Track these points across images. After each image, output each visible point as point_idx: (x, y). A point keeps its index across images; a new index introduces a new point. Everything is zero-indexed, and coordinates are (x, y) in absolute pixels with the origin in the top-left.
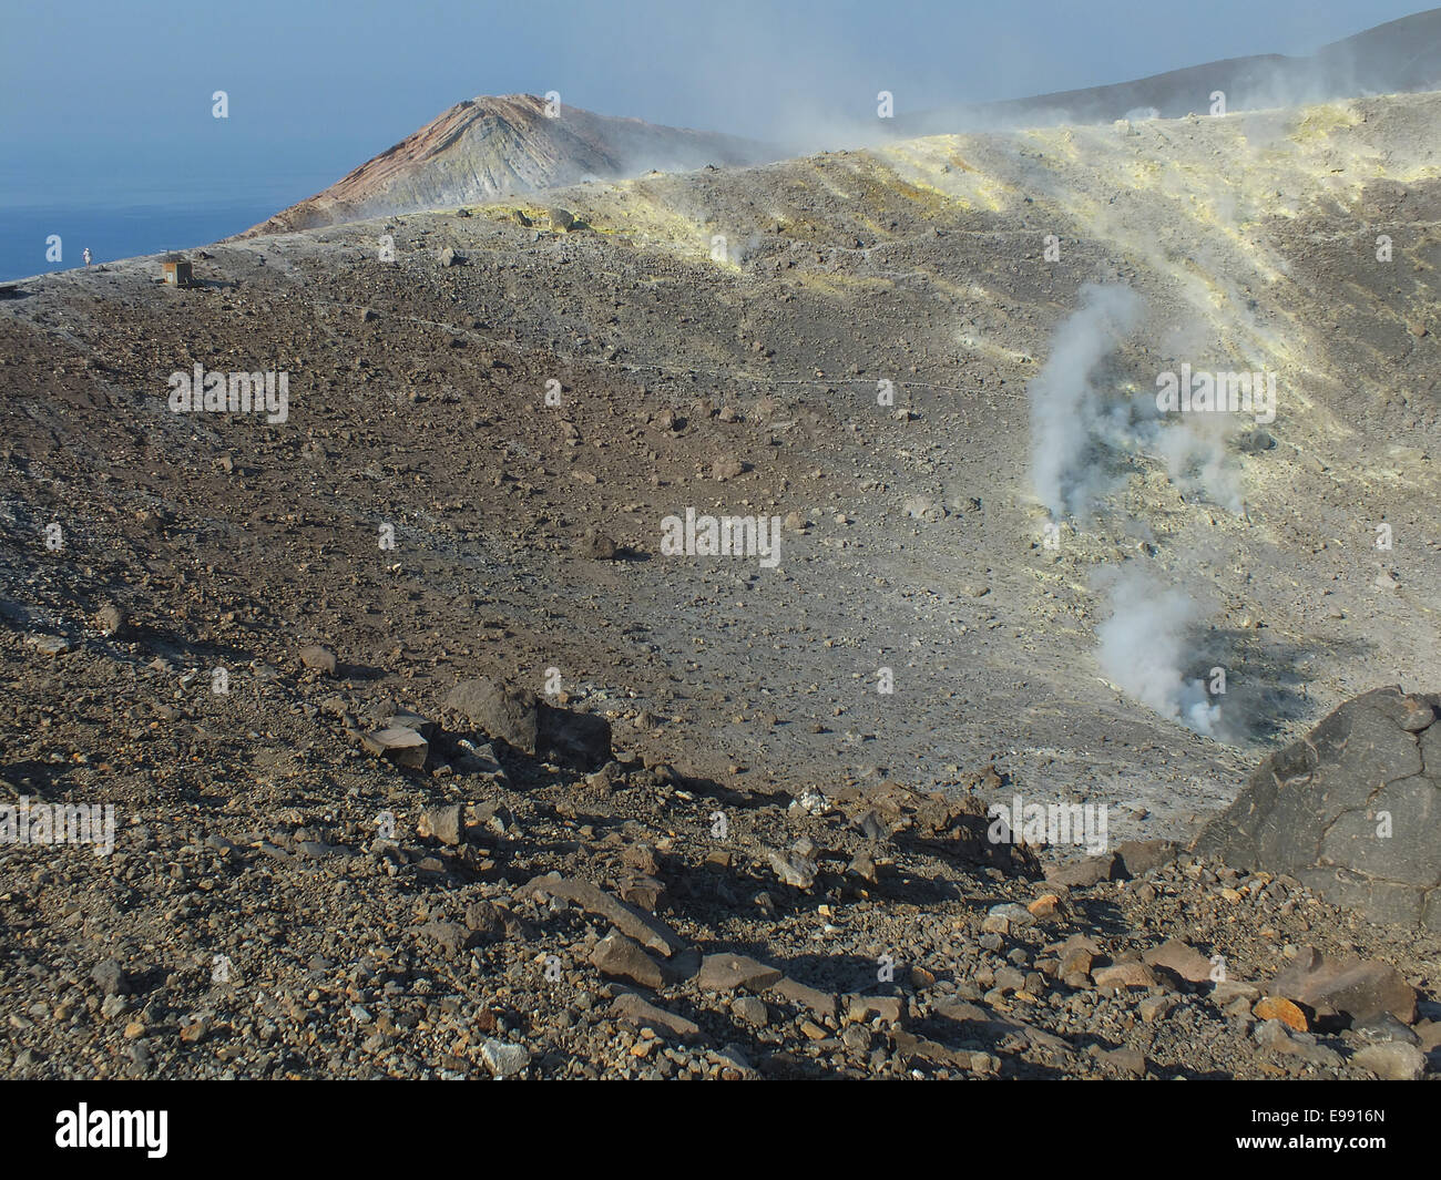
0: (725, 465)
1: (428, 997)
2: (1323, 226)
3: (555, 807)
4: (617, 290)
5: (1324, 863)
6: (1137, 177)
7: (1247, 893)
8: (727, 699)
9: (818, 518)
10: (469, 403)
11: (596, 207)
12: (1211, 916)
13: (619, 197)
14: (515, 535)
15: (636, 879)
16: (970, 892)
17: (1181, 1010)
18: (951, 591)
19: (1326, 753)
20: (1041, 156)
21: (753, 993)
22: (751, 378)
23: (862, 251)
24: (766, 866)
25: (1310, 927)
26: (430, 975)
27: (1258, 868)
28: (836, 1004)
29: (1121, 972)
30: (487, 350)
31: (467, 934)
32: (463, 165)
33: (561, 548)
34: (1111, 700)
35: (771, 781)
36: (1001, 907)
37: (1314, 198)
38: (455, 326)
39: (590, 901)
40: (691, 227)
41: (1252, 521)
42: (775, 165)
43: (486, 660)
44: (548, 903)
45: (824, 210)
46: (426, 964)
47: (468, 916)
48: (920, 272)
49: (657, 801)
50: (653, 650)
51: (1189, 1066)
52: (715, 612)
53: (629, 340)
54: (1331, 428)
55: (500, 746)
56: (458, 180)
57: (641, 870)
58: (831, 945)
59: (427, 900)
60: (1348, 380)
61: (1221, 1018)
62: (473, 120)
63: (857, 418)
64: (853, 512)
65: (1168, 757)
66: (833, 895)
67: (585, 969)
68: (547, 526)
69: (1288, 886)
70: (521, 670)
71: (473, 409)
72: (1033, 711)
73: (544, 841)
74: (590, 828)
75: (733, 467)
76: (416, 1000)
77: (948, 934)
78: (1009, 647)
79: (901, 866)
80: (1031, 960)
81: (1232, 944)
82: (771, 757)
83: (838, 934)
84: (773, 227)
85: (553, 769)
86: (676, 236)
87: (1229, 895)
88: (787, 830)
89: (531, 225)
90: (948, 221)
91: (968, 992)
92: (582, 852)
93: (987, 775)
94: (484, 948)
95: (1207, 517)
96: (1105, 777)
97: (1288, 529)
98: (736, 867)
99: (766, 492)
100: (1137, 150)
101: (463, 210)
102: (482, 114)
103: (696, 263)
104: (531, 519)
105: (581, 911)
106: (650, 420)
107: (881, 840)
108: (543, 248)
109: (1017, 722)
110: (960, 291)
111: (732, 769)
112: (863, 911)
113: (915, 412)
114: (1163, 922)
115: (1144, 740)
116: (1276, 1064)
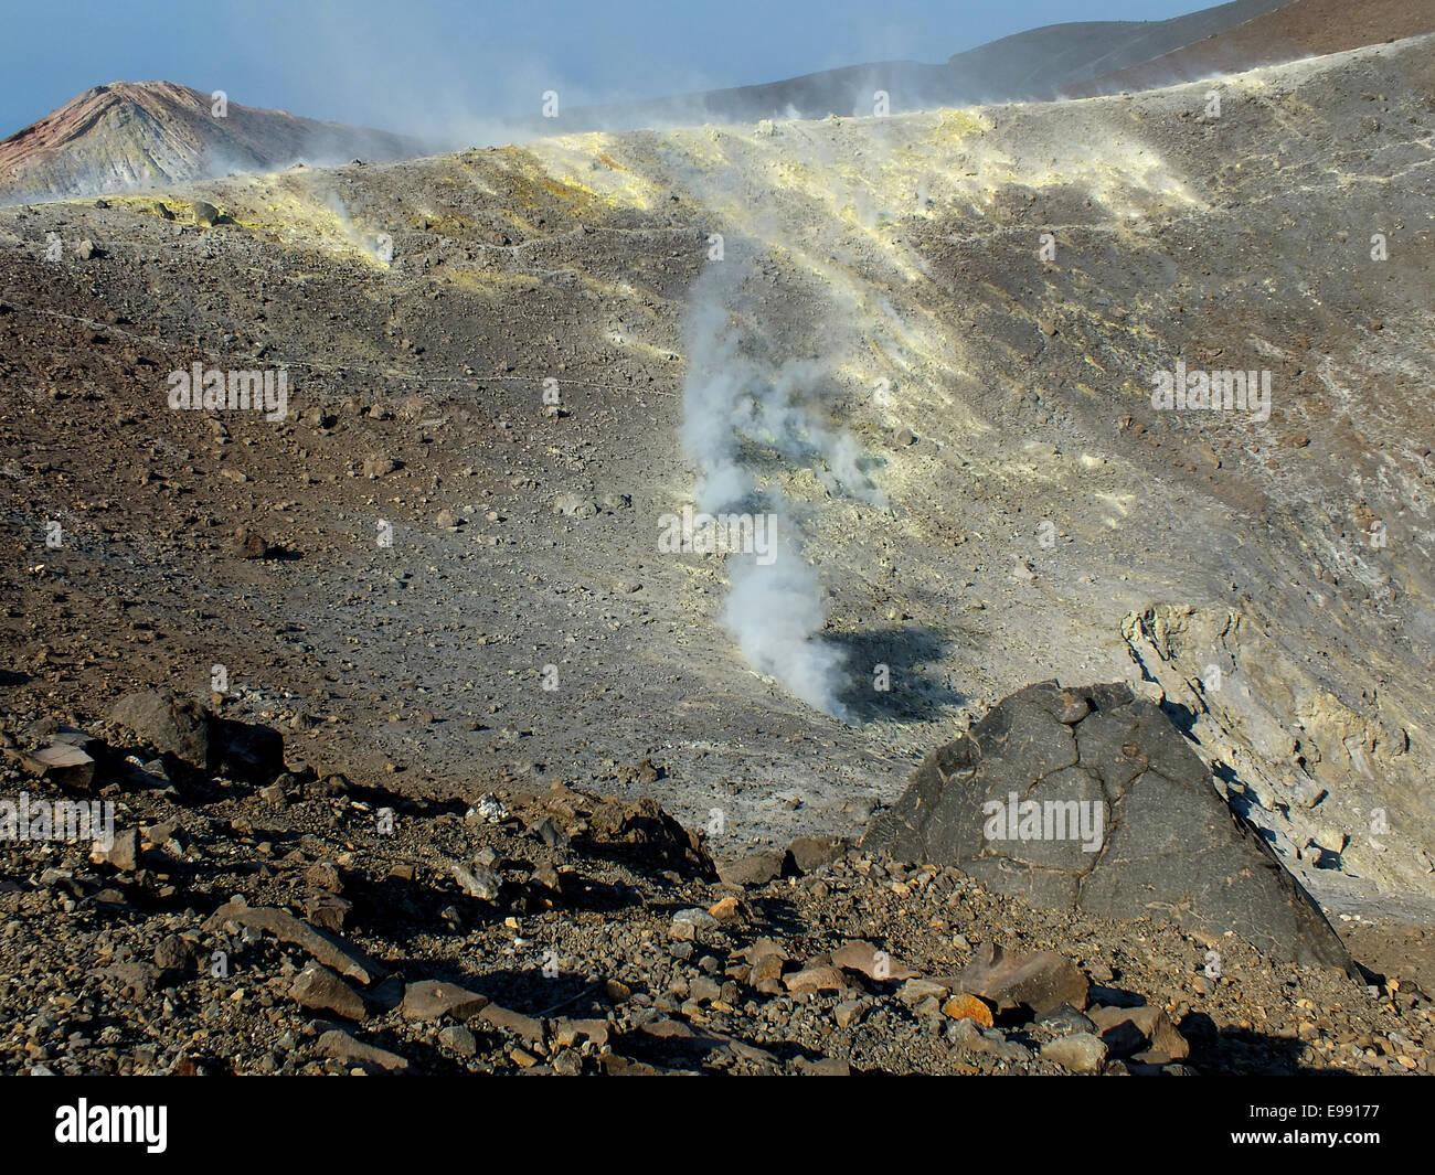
0: (375, 463)
1: (118, 1047)
2: (959, 228)
3: (230, 823)
4: (264, 286)
5: (988, 853)
6: (782, 176)
7: (917, 886)
8: (384, 698)
9: (470, 516)
10: (113, 400)
11: (241, 201)
12: (883, 910)
13: (264, 191)
14: (164, 535)
15: (322, 898)
16: (652, 897)
17: (875, 1013)
18: (604, 587)
19: (988, 747)
20: (687, 154)
21: (460, 1022)
22: (401, 376)
23: (510, 249)
24: (449, 878)
25: (976, 916)
26: (118, 1021)
27: (925, 861)
28: (544, 1029)
29: (811, 977)
30: (131, 347)
31: (157, 974)
32: (100, 154)
33: (212, 547)
34: (763, 692)
35: (429, 780)
36: (685, 912)
37: (950, 201)
38: (96, 321)
39: (283, 929)
40: (338, 222)
41: (897, 515)
42: (421, 161)
43: (136, 662)
44: (240, 934)
45: (473, 206)
46: (114, 1009)
47: (157, 954)
48: (568, 269)
49: (333, 814)
50: (307, 650)
51: (889, 1070)
52: (369, 611)
53: (277, 337)
54: (969, 423)
55: (169, 760)
56: (94, 169)
57: (326, 889)
58: (522, 960)
59: (111, 937)
60: (985, 377)
61: (912, 1018)
62: (108, 107)
63: (508, 415)
64: (505, 510)
65: (819, 747)
66: (518, 905)
67: (286, 1004)
68: (196, 525)
69: (954, 877)
70: (173, 672)
71: (118, 406)
72: (686, 705)
73: (224, 861)
74: (269, 844)
75: (386, 464)
76: (106, 1052)
77: (638, 943)
78: (662, 641)
79: (581, 872)
80: (721, 967)
81: (904, 936)
82: (429, 755)
83: (529, 948)
84: (421, 223)
85: (225, 783)
86: (323, 232)
87: (899, 888)
88: (465, 838)
89: (174, 219)
90: (596, 218)
91: (665, 1003)
92: (264, 872)
93: (643, 769)
94: (176, 988)
95: (853, 512)
96: (759, 770)
97: (931, 522)
98: (421, 880)
99: (418, 489)
100: (780, 150)
101: (101, 201)
102: (118, 101)
103: (344, 259)
104: (180, 519)
105: (275, 941)
106: (300, 417)
107: (559, 847)
108: (186, 242)
109: (672, 716)
110: (608, 289)
111: (390, 768)
112: (551, 922)
113: (564, 410)
114: (837, 919)
115: (796, 731)
116: (970, 1063)
